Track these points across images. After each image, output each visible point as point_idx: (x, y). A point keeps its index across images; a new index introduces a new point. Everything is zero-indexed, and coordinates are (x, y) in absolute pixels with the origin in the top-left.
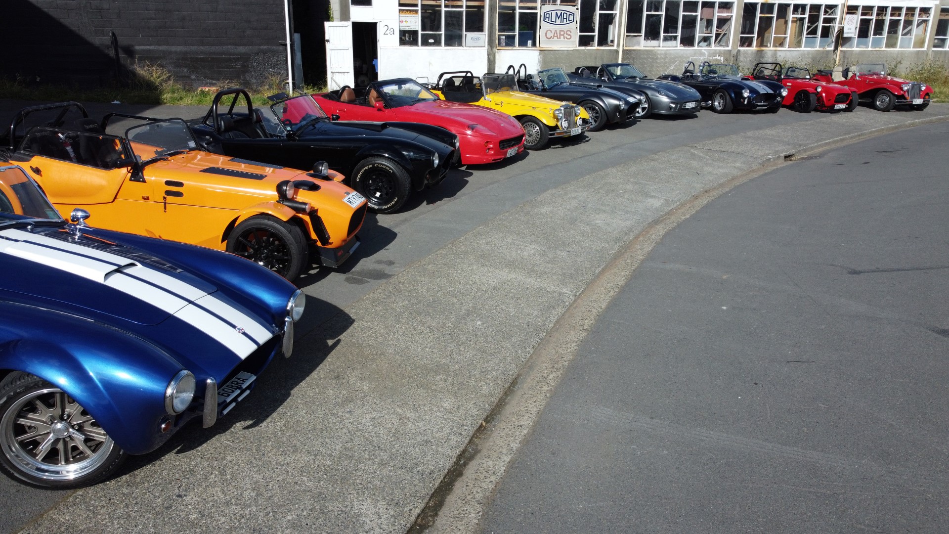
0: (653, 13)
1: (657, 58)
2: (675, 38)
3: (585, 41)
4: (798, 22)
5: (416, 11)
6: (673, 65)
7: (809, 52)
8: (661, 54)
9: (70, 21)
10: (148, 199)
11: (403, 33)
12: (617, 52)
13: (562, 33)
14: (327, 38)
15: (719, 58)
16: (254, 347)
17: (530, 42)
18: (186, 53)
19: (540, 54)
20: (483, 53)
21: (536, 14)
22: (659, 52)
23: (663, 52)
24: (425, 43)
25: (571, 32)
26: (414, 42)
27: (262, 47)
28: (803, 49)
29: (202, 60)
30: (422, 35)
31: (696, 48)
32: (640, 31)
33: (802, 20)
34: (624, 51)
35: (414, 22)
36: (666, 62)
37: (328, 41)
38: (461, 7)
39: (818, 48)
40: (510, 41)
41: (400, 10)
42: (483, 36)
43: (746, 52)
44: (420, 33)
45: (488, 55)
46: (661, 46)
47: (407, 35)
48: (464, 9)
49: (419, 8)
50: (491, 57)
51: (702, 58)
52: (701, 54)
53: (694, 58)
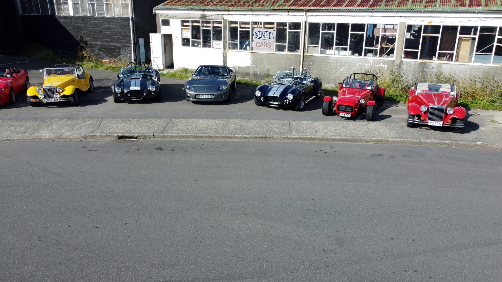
2: (346, 49)
3: (279, 48)
5: (189, 29)
6: (343, 68)
13: (265, 44)
14: (151, 41)
15: (383, 66)
18: (101, 45)
19: (251, 55)
20: (221, 51)
21: (249, 32)
22: (332, 58)
23: (335, 58)
24: (193, 45)
25: (270, 44)
26: (188, 45)
27: (125, 44)
28: (472, 63)
30: (192, 41)
31: (363, 56)
38: (210, 27)
39: (491, 64)
41: (182, 29)
42: (221, 43)
45: (223, 53)
46: (334, 54)
47: (185, 41)
50: (225, 55)
51: (367, 65)
52: (367, 62)
53: (361, 64)
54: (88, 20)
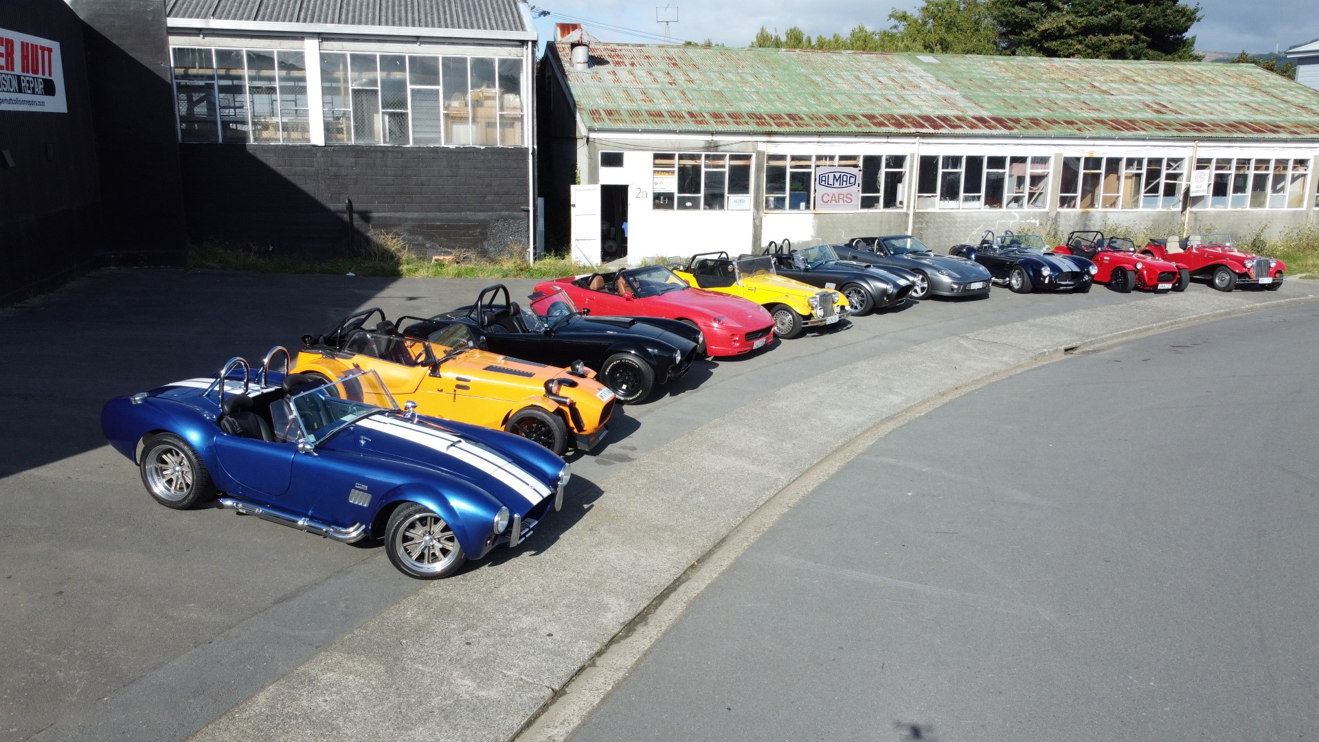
0: (950, 170)
1: (956, 222)
2: (979, 198)
3: (868, 203)
4: (1134, 178)
5: (673, 172)
6: (976, 230)
7: (1148, 215)
8: (961, 217)
9: (308, 187)
10: (442, 391)
11: (657, 197)
12: (907, 215)
13: (841, 196)
14: (572, 203)
15: (1033, 221)
16: (541, 499)
17: (803, 205)
18: (422, 220)
19: (814, 218)
20: (749, 216)
21: (809, 174)
22: (958, 215)
23: (964, 215)
24: (682, 206)
25: (851, 195)
26: (670, 206)
27: (503, 213)
28: (1140, 209)
29: (439, 227)
30: (679, 198)
31: (1004, 209)
32: (934, 191)
33: (1139, 176)
34: (915, 214)
35: (670, 184)
36: (967, 226)
37: (574, 206)
38: (723, 166)
39: (1160, 209)
40: (779, 204)
41: (655, 171)
42: (748, 199)
43: (1067, 215)
44: (676, 195)
45: (754, 219)
46: (961, 208)
47: (662, 198)
48: (726, 170)
49: (676, 169)
50: (757, 222)
51: (1012, 222)
52: (1012, 217)
53: (1002, 221)
54: (379, 155)
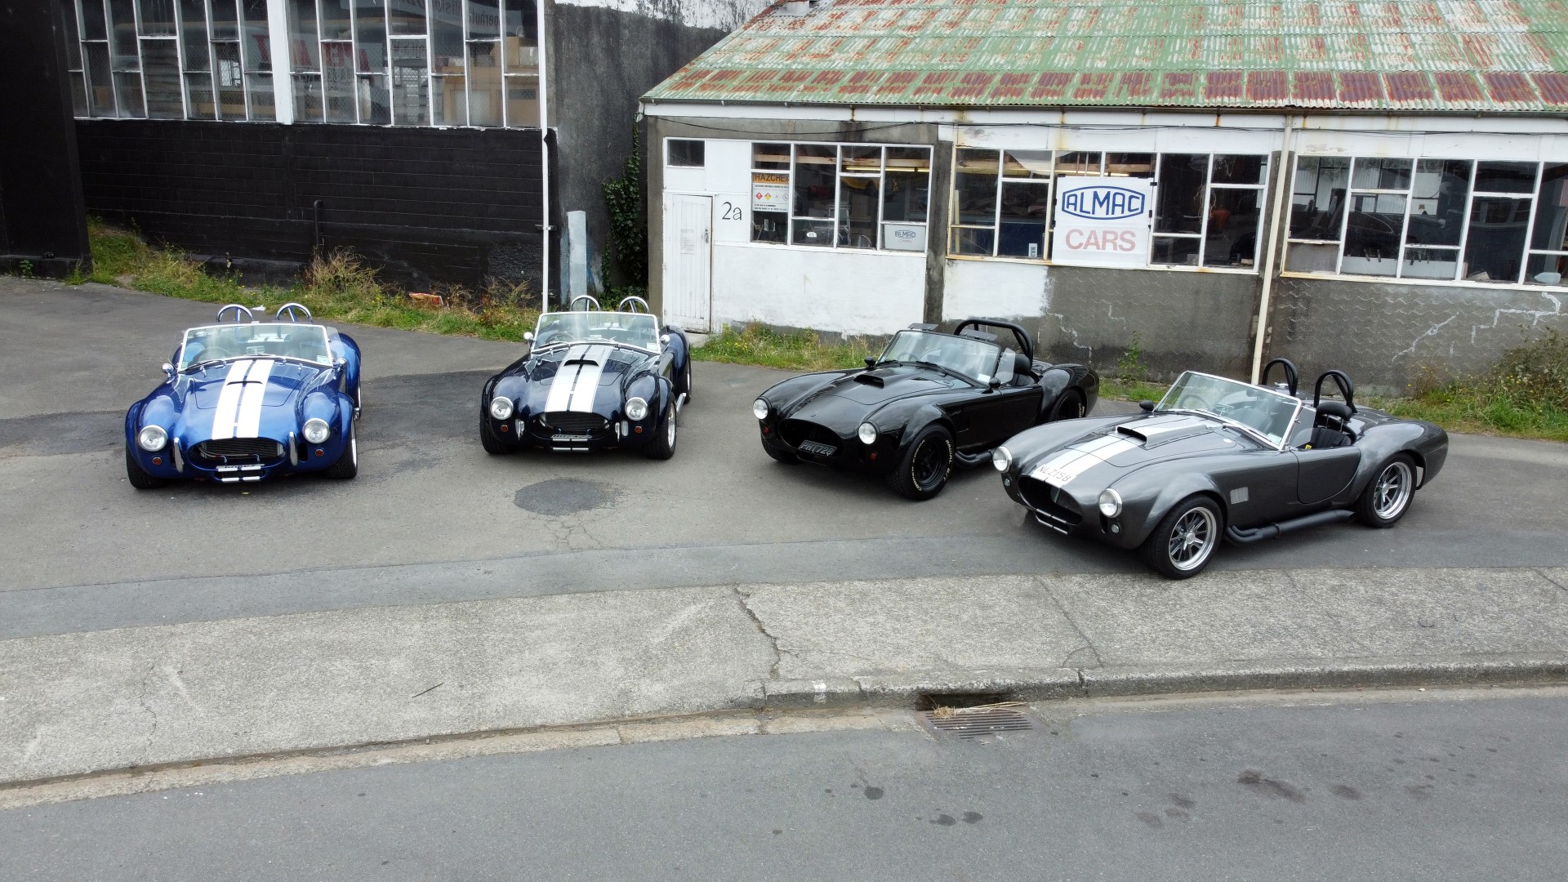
0: (1377, 190)
2: (1450, 255)
3: (1170, 251)
6: (1437, 326)
12: (1258, 281)
13: (1109, 235)
17: (1033, 246)
18: (405, 236)
22: (1390, 290)
23: (1404, 290)
24: (800, 238)
25: (1133, 235)
26: (779, 236)
27: (510, 233)
29: (427, 249)
30: (795, 222)
31: (1520, 285)
32: (1331, 236)
35: (781, 198)
36: (1414, 316)
38: (875, 169)
40: (980, 245)
41: (756, 175)
42: (920, 231)
44: (791, 218)
45: (928, 269)
46: (1399, 275)
47: (766, 222)
48: (881, 176)
49: (791, 172)
50: (935, 274)
51: (1538, 314)
52: (1536, 300)
53: (1512, 311)
54: (357, 139)
